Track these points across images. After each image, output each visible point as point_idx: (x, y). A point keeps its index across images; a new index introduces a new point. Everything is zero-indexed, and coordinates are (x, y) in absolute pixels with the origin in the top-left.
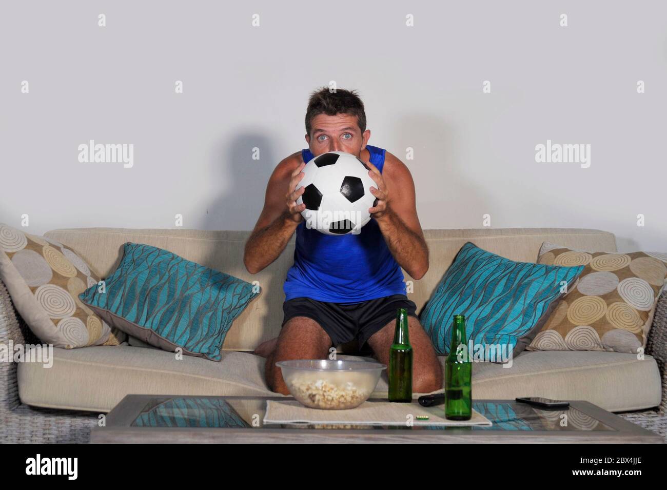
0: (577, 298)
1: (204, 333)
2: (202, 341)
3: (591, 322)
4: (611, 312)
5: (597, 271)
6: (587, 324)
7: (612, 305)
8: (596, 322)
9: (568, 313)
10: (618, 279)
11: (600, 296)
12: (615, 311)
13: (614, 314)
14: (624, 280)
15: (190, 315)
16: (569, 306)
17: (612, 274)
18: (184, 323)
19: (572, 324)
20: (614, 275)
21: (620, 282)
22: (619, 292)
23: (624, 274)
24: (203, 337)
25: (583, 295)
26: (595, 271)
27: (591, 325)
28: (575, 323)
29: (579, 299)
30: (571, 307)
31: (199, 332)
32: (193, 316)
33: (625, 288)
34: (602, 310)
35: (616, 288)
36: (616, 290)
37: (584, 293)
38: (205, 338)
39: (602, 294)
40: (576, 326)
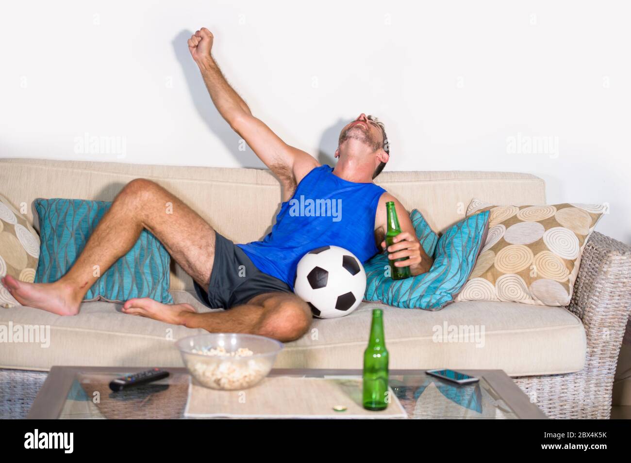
0: (504, 247)
1: (151, 284)
2: (152, 292)
3: (519, 271)
4: (538, 261)
5: (523, 221)
6: (515, 272)
7: (538, 255)
8: (524, 270)
9: (495, 261)
10: (543, 228)
11: (526, 245)
12: (541, 260)
13: (540, 263)
14: (550, 230)
15: (130, 270)
16: (496, 254)
17: (538, 223)
18: (128, 281)
19: (499, 272)
20: (541, 225)
21: (545, 231)
22: (545, 241)
23: (549, 223)
24: (151, 289)
25: (509, 244)
26: (521, 221)
27: (517, 273)
28: (502, 271)
29: (505, 248)
30: (497, 255)
31: (145, 284)
32: (133, 270)
33: (550, 237)
34: (528, 260)
35: (542, 238)
36: (541, 239)
37: (511, 242)
38: (153, 289)
39: (528, 243)
40: (504, 274)
